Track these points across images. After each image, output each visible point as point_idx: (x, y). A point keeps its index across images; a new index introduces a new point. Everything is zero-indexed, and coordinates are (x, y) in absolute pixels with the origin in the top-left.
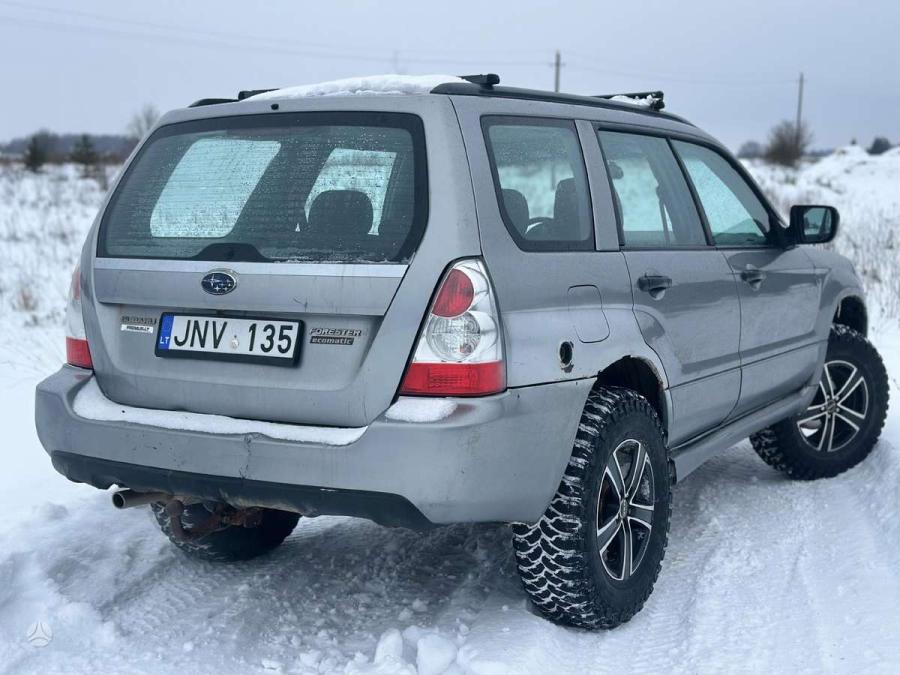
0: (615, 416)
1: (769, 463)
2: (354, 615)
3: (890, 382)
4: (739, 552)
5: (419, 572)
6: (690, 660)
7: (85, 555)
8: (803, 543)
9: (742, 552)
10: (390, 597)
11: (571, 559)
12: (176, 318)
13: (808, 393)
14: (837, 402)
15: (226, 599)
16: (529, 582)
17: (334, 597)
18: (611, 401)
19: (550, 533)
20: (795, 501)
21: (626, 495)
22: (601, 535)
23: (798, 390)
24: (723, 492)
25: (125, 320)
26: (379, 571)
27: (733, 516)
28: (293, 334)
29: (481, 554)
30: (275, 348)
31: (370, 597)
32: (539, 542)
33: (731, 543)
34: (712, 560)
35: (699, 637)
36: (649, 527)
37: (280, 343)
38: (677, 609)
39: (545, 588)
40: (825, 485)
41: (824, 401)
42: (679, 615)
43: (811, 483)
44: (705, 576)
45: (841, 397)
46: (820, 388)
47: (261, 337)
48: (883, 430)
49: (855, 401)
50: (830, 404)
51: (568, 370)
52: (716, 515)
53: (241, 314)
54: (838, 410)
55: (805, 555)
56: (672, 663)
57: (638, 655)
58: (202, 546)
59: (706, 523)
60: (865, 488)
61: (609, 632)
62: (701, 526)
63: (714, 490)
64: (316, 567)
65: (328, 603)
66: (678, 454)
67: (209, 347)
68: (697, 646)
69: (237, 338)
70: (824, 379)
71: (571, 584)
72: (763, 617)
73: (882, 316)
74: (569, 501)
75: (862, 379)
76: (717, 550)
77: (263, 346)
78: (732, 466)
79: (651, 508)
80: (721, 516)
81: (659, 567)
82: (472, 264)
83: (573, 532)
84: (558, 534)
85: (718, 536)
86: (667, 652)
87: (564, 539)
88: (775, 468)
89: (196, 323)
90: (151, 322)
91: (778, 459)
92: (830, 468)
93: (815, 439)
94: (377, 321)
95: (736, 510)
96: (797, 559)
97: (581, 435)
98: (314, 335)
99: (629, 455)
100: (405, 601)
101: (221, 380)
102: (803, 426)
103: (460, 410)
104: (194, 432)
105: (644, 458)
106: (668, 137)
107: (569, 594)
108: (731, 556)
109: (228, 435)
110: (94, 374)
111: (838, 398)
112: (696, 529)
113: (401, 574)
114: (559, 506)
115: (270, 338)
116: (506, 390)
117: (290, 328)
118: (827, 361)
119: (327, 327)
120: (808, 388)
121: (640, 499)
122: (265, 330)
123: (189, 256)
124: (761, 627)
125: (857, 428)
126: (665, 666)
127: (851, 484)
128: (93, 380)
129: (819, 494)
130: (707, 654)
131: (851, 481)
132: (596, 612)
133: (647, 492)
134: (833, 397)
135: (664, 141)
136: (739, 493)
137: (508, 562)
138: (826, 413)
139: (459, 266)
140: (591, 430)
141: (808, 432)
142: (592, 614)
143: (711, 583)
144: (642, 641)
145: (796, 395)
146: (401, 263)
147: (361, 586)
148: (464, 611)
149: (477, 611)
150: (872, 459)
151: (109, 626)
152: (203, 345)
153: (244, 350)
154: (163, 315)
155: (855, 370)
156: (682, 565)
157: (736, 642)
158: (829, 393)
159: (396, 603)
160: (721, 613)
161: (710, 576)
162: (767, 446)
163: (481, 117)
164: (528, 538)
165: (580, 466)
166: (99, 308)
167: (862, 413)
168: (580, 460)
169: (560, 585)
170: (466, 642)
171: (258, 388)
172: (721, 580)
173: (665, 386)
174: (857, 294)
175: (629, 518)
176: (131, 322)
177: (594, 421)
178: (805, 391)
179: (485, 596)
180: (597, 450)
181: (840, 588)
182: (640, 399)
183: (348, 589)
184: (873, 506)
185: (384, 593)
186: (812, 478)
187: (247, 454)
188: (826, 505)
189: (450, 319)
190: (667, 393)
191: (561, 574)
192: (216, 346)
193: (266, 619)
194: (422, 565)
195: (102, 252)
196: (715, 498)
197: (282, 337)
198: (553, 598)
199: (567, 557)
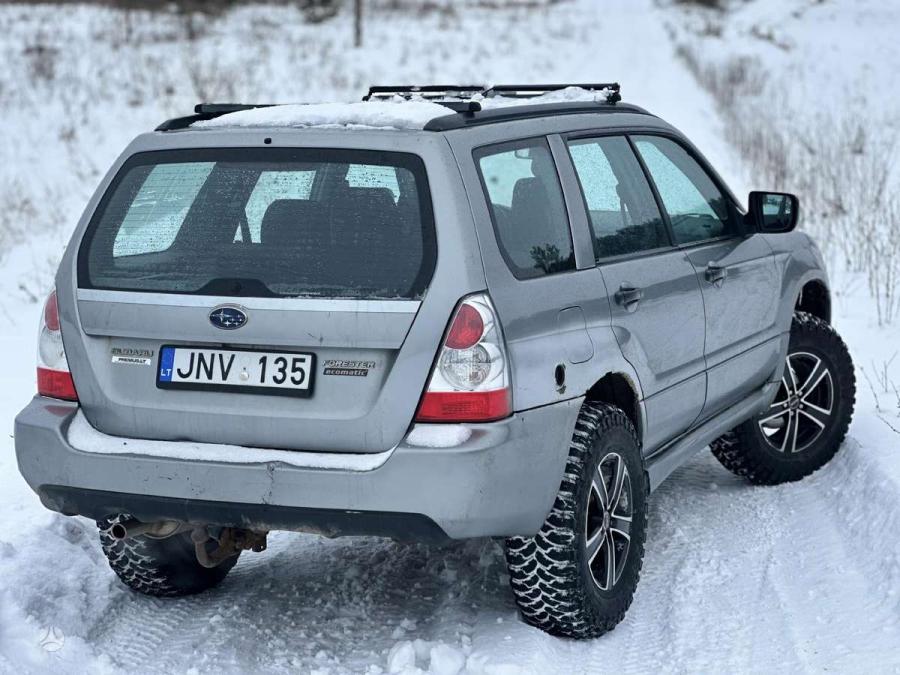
0: (600, 432)
1: (729, 467)
2: (340, 638)
3: (857, 373)
4: (708, 562)
5: (393, 596)
6: (676, 660)
7: (47, 592)
8: (771, 550)
9: (712, 562)
10: (373, 619)
11: (566, 570)
12: (177, 350)
13: (770, 390)
14: (800, 397)
15: (203, 630)
16: (522, 594)
17: (314, 623)
18: (594, 416)
19: (545, 546)
20: (759, 508)
21: (609, 507)
22: (590, 547)
23: (759, 388)
24: (682, 502)
25: (117, 351)
26: (349, 595)
27: (696, 527)
28: (306, 366)
29: (450, 575)
30: (288, 379)
31: (352, 620)
32: (534, 554)
33: (698, 554)
34: (683, 571)
35: (681, 641)
36: (628, 537)
37: (294, 375)
38: (656, 618)
39: (539, 599)
40: (789, 488)
41: (786, 398)
42: (659, 623)
43: (774, 488)
44: (679, 587)
45: (804, 391)
46: (783, 384)
47: (273, 370)
48: (850, 426)
49: (820, 396)
50: (792, 400)
51: (562, 391)
52: (679, 526)
53: (250, 347)
54: (801, 406)
55: (775, 563)
56: (660, 664)
57: (627, 659)
58: (156, 580)
59: (669, 535)
60: (833, 492)
61: (595, 641)
62: (666, 538)
63: (672, 500)
64: (279, 596)
65: (308, 628)
66: (651, 464)
67: (217, 379)
68: (681, 647)
69: (246, 370)
70: (787, 373)
71: (564, 593)
72: (740, 622)
73: (848, 270)
74: (562, 515)
75: (826, 371)
76: (686, 561)
77: (275, 378)
78: (688, 472)
79: (629, 519)
80: (686, 527)
81: (637, 578)
82: (479, 299)
83: (566, 543)
84: (552, 546)
85: (685, 547)
86: (653, 655)
87: (559, 550)
88: (736, 473)
89: (201, 356)
90: (148, 354)
91: (739, 463)
92: (796, 471)
93: (777, 438)
94: (393, 354)
95: (698, 520)
96: (767, 567)
97: (573, 452)
98: (327, 366)
99: (611, 468)
100: (389, 622)
101: (231, 411)
102: (764, 425)
103: (475, 435)
104: (212, 462)
105: (623, 471)
106: (627, 134)
107: (563, 603)
108: (701, 566)
109: (249, 464)
110: (80, 406)
111: (801, 394)
112: (661, 542)
113: (375, 597)
114: (553, 520)
115: (282, 370)
116: (511, 415)
117: (303, 360)
118: (788, 354)
119: (341, 359)
120: (770, 385)
121: (620, 511)
122: (277, 362)
123: (192, 289)
124: (739, 629)
125: (822, 426)
126: (653, 666)
127: (817, 487)
128: (80, 412)
129: (784, 499)
130: (691, 654)
131: (818, 484)
132: (586, 620)
133: (625, 504)
134: (796, 392)
135: (623, 138)
136: (700, 502)
137: (486, 579)
138: (789, 410)
139: (469, 302)
140: (579, 446)
141: (769, 432)
142: (582, 622)
143: (686, 592)
144: (628, 648)
145: (758, 393)
146: (413, 299)
147: (336, 612)
148: (460, 625)
149: (472, 626)
150: (839, 458)
151: (103, 659)
152: (210, 377)
153: (255, 381)
154: (163, 347)
155: (819, 361)
156: (654, 577)
157: (717, 643)
158: (792, 388)
159: (383, 625)
160: (700, 619)
161: (683, 586)
162: (728, 448)
163: (473, 150)
164: (523, 552)
165: (571, 481)
166: (85, 340)
167: (828, 409)
168: (571, 476)
169: (554, 595)
170: (473, 651)
171: (271, 418)
172: (694, 589)
173: (640, 398)
174: (819, 278)
175: (611, 529)
176: (122, 355)
177: (581, 437)
178: (767, 388)
179: (474, 611)
180: (586, 465)
181: (811, 592)
182: (619, 412)
183: (325, 615)
184: (840, 510)
185: (365, 616)
186: (775, 483)
187: (270, 481)
188: (792, 512)
189: (460, 351)
190: (642, 404)
191: (556, 584)
192: (224, 378)
193: (255, 647)
194: (394, 588)
195: (84, 282)
196: (675, 509)
197: (294, 370)
198: (546, 608)
199: (562, 567)
